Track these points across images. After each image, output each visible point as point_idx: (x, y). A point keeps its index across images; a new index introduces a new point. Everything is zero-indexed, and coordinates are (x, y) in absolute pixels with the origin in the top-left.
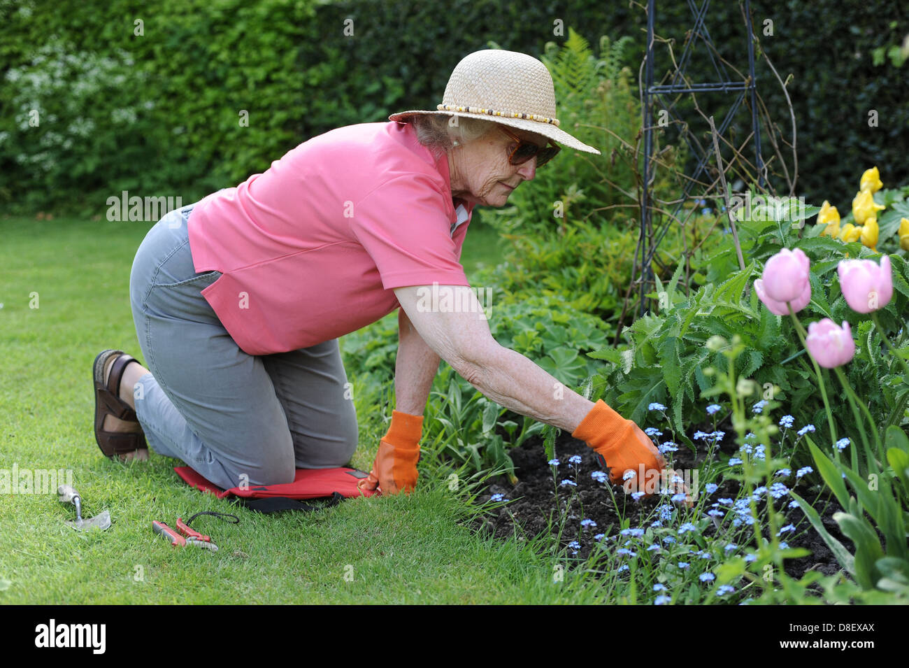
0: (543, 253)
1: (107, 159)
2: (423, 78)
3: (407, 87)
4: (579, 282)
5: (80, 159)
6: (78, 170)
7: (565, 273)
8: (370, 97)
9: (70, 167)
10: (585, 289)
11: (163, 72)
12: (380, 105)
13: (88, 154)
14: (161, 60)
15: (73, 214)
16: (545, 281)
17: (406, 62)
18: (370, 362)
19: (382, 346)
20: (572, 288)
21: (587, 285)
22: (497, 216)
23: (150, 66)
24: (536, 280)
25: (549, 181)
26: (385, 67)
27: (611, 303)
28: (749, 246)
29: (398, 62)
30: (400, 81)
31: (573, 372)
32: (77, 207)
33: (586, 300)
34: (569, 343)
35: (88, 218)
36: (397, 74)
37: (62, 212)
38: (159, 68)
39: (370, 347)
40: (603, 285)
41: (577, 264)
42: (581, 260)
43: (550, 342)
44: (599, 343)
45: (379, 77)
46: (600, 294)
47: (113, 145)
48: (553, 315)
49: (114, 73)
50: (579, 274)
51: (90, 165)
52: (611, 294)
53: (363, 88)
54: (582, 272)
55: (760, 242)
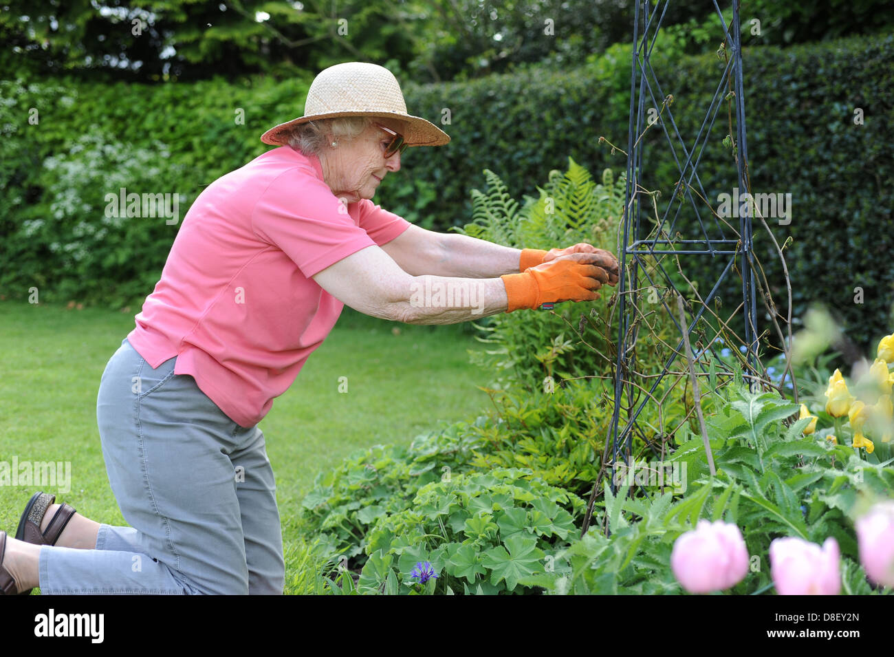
0: (523, 410)
1: (140, 251)
2: (456, 183)
3: (439, 191)
4: (558, 446)
5: (114, 248)
6: (110, 261)
7: (544, 435)
8: (402, 200)
9: (103, 257)
10: (565, 454)
11: (200, 165)
12: (411, 208)
13: (118, 245)
14: (199, 153)
15: (104, 304)
16: (521, 443)
17: (440, 166)
18: (327, 523)
19: (345, 503)
20: (550, 453)
21: (568, 449)
22: (487, 357)
23: (188, 158)
24: (514, 440)
25: (541, 324)
26: (418, 169)
27: (590, 473)
28: (720, 445)
29: (432, 164)
30: (433, 185)
31: (528, 566)
32: (107, 298)
33: (562, 471)
34: (529, 528)
35: (117, 310)
36: (431, 178)
37: (93, 301)
38: (196, 160)
39: (333, 502)
40: (583, 453)
41: (559, 424)
42: (564, 420)
43: (508, 527)
44: (565, 528)
45: (412, 178)
46: (579, 463)
47: (145, 237)
48: (518, 493)
49: (149, 164)
50: (559, 437)
51: (122, 256)
52: (592, 463)
53: (395, 190)
54: (563, 434)
55: (730, 444)
